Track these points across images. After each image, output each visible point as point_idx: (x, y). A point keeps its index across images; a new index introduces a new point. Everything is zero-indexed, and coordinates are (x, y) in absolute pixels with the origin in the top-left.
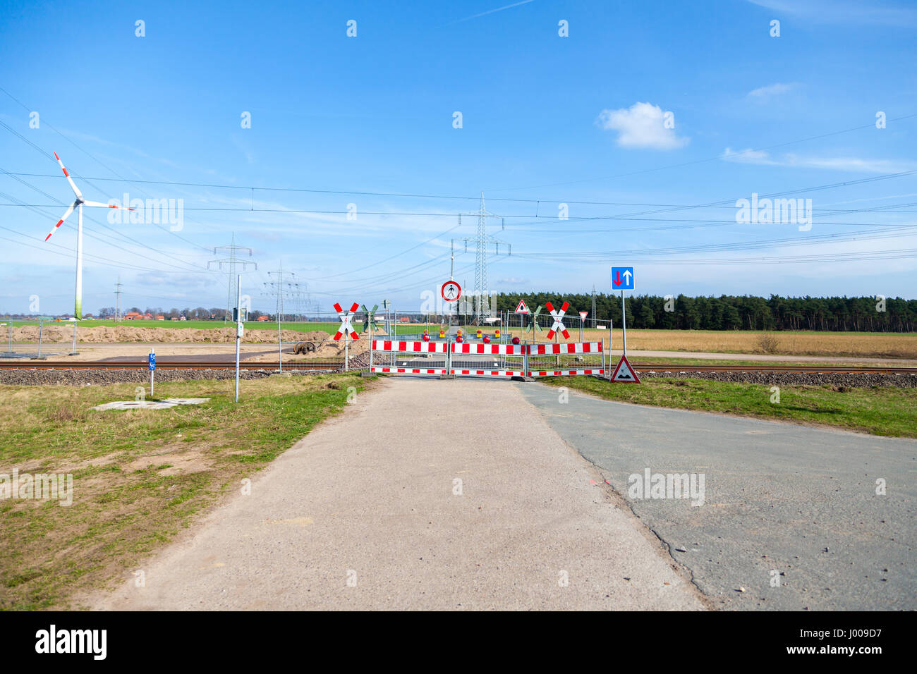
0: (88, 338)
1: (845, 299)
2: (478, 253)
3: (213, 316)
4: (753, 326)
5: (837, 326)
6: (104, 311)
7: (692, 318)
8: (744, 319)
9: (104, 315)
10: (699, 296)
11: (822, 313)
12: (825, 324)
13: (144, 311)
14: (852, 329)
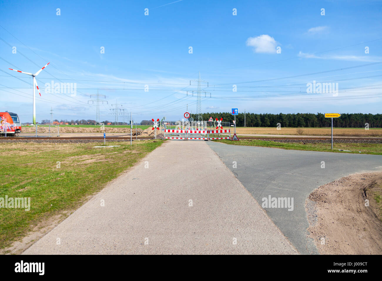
0: (55, 131)
1: (348, 114)
2: (198, 97)
3: (88, 123)
4: (310, 126)
5: (344, 125)
6: (44, 121)
7: (285, 122)
8: (307, 123)
9: (44, 123)
10: (288, 114)
11: (338, 120)
12: (339, 124)
13: (60, 121)
14: (350, 127)
